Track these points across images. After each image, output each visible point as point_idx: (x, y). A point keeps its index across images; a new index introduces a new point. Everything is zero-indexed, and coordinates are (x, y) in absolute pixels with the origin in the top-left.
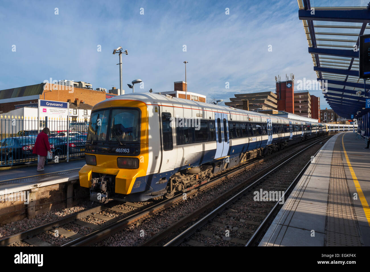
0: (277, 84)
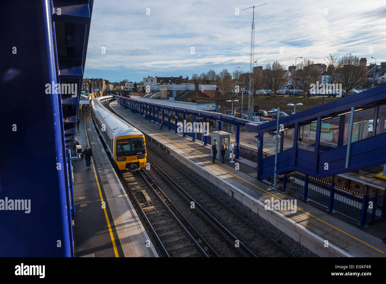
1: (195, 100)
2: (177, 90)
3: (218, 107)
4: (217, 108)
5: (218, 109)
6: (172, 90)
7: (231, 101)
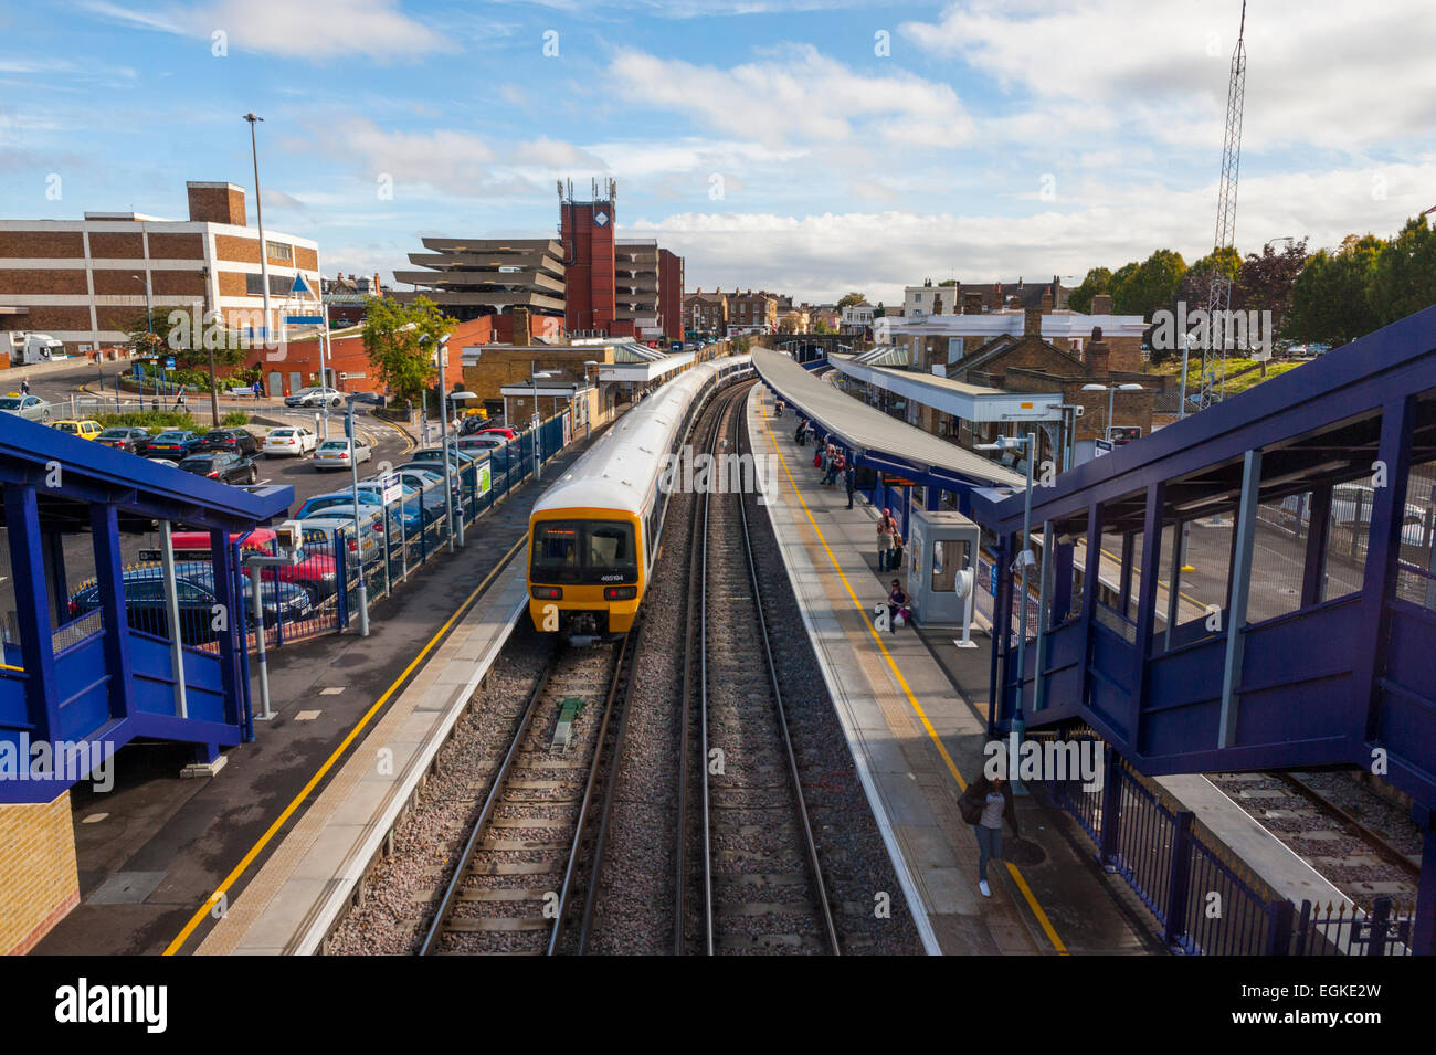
0: (564, 207)
1: (1004, 378)
2: (965, 337)
3: (1071, 410)
4: (1067, 413)
5: (1071, 418)
6: (947, 338)
7: (1103, 387)
